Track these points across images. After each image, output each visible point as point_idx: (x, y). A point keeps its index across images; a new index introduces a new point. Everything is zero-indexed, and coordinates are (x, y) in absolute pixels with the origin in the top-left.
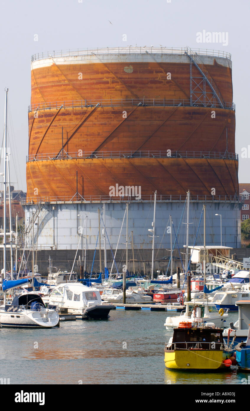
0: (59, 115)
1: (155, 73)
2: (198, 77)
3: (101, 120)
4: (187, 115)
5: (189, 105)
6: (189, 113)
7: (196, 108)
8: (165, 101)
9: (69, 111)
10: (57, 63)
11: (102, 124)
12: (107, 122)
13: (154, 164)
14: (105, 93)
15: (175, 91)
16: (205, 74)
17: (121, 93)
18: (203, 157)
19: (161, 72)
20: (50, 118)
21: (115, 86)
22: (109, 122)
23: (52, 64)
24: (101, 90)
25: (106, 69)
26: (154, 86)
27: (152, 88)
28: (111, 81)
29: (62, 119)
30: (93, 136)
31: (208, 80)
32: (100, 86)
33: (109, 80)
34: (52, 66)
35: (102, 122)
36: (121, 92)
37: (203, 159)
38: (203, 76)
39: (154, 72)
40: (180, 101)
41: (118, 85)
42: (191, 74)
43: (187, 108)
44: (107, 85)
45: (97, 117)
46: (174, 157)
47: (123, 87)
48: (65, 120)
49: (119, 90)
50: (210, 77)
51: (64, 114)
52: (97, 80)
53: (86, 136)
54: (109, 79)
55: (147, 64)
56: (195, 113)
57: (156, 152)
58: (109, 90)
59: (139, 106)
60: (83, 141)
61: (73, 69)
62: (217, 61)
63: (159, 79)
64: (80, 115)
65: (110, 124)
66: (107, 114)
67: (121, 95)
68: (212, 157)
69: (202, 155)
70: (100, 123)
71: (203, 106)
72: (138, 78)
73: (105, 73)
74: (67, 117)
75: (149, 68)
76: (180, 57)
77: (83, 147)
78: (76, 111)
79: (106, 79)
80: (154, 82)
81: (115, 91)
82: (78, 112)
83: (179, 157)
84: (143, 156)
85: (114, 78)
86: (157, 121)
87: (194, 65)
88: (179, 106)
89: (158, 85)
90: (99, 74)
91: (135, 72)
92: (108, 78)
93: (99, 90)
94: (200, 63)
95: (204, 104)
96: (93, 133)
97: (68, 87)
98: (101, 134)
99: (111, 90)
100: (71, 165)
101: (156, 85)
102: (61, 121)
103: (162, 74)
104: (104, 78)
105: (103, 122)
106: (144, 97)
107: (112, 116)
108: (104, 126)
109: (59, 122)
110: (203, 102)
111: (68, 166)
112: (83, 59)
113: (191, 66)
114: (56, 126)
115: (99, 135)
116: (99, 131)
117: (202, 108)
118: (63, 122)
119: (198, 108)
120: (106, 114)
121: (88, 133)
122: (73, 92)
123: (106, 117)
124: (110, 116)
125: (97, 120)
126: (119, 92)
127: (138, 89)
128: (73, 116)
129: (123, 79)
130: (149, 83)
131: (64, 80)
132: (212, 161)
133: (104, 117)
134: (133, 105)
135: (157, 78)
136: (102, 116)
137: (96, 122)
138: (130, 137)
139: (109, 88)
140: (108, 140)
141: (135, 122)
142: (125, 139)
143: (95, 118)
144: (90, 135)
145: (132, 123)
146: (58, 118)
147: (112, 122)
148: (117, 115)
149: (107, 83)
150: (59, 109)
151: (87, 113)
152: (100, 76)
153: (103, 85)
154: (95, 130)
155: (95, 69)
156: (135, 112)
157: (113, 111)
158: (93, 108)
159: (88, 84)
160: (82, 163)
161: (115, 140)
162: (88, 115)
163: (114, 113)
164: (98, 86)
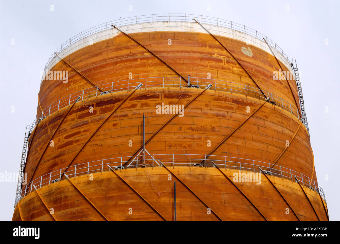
3: (216, 109)
9: (154, 92)
10: (128, 32)
11: (217, 115)
12: (226, 114)
14: (217, 74)
17: (241, 79)
20: (112, 105)
21: (231, 67)
22: (229, 114)
24: (210, 68)
27: (274, 85)
28: (225, 59)
29: (139, 105)
30: (203, 132)
32: (209, 63)
33: (222, 58)
34: (117, 37)
35: (217, 112)
41: (236, 67)
44: (219, 64)
45: (208, 103)
47: (241, 71)
48: (145, 105)
49: (237, 74)
51: (144, 97)
52: (203, 54)
53: (189, 131)
54: (223, 56)
58: (224, 70)
59: (267, 101)
60: (185, 138)
64: (177, 98)
65: (231, 117)
67: (241, 81)
70: (214, 112)
73: (217, 48)
74: (150, 101)
77: (185, 147)
78: (169, 92)
79: (217, 55)
81: (232, 74)
82: (174, 94)
85: (228, 57)
90: (206, 47)
91: (254, 57)
92: (221, 55)
93: (208, 68)
96: (204, 127)
97: (151, 61)
98: (217, 129)
99: (226, 72)
102: (137, 108)
104: (214, 54)
105: (220, 113)
107: (233, 106)
108: (221, 117)
109: (132, 109)
111: (155, 179)
114: (125, 116)
115: (213, 130)
116: (213, 125)
118: (140, 108)
120: (223, 102)
121: (194, 127)
122: (162, 68)
123: (223, 105)
124: (230, 105)
125: (209, 108)
126: (237, 77)
128: (163, 99)
129: (241, 62)
131: (143, 53)
133: (221, 104)
136: (218, 103)
137: (207, 111)
138: (261, 142)
139: (223, 68)
140: (230, 141)
141: (266, 122)
142: (254, 143)
143: (206, 105)
144: (197, 130)
145: (261, 122)
146: (128, 103)
147: (234, 115)
148: (240, 106)
149: (221, 61)
150: (133, 90)
151: (191, 96)
152: (208, 50)
153: (213, 63)
154: (207, 122)
155: (200, 40)
156: (263, 109)
157: (234, 98)
158: (201, 90)
159: (189, 58)
160: (186, 173)
161: (240, 142)
162: (191, 99)
163: (235, 101)
164: (206, 63)
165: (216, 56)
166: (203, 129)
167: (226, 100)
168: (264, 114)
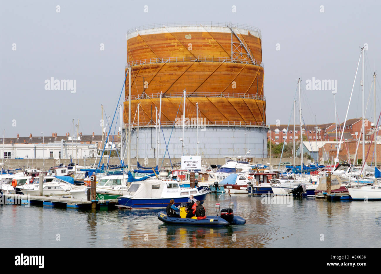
0: (142, 69)
1: (206, 40)
2: (237, 42)
3: (170, 71)
4: (229, 69)
5: (230, 61)
6: (231, 67)
7: (235, 63)
8: (214, 58)
9: (148, 66)
10: (141, 34)
11: (170, 75)
12: (173, 73)
13: (206, 102)
14: (172, 53)
15: (220, 52)
16: (242, 41)
18: (240, 97)
19: (211, 39)
20: (137, 71)
21: (179, 48)
23: (138, 35)
24: (170, 51)
25: (173, 37)
26: (206, 48)
27: (204, 49)
29: (144, 72)
31: (244, 45)
33: (175, 44)
34: (138, 36)
35: (170, 73)
36: (183, 52)
37: (241, 98)
38: (240, 42)
39: (206, 38)
40: (224, 58)
41: (181, 48)
42: (232, 40)
43: (229, 63)
44: (174, 48)
45: (166, 69)
46: (219, 96)
47: (184, 49)
48: (146, 72)
49: (182, 51)
50: (245, 43)
51: (145, 68)
52: (167, 44)
53: (159, 83)
55: (202, 33)
56: (234, 67)
57: (208, 93)
58: (175, 51)
59: (195, 62)
60: (158, 86)
61: (151, 37)
62: (250, 33)
63: (210, 43)
64: (155, 68)
65: (175, 74)
66: (173, 67)
67: (183, 54)
68: (247, 97)
69: (239, 96)
70: (168, 73)
71: (240, 62)
72: (194, 43)
73: (173, 39)
74: (147, 70)
75: (203, 36)
76: (224, 28)
77: (157, 90)
80: (206, 45)
81: (179, 52)
82: (154, 66)
83: (223, 97)
84: (198, 96)
85: (178, 43)
86: (208, 72)
87: (234, 34)
88: (223, 62)
89: (209, 48)
90: (168, 40)
91: (193, 38)
92: (174, 43)
93: (168, 51)
94: (238, 33)
95: (241, 61)
97: (148, 50)
98: (169, 81)
100: (149, 102)
101: (208, 47)
102: (143, 73)
103: (211, 40)
105: (171, 73)
106: (199, 55)
107: (177, 69)
108: (171, 75)
109: (142, 74)
110: (240, 60)
111: (147, 103)
112: (158, 30)
113: (232, 35)
114: (140, 77)
115: (168, 81)
116: (168, 79)
117: (239, 64)
119: (237, 63)
121: (161, 81)
122: (152, 53)
123: (173, 69)
124: (175, 69)
125: (166, 72)
126: (182, 52)
127: (195, 50)
128: (151, 69)
129: (184, 44)
130: (203, 46)
131: (145, 45)
132: (246, 100)
133: (171, 69)
134: (192, 61)
135: (208, 43)
136: (170, 69)
137: (166, 73)
138: (189, 83)
139: (175, 50)
140: (174, 85)
141: (193, 73)
142: (185, 84)
143: (166, 71)
144: (162, 82)
145: (190, 73)
146: (141, 71)
147: (177, 73)
148: (180, 68)
149: (174, 46)
150: (142, 65)
151: (160, 67)
152: (169, 41)
153: (170, 48)
154: (165, 78)
155: (166, 37)
156: (192, 66)
157: (178, 65)
158: (164, 64)
159: (161, 47)
160: (156, 101)
161: (179, 85)
162: (160, 68)
163: (178, 66)
164: (168, 48)
165: (172, 44)
166: (164, 82)
167: (174, 66)
168: (192, 69)
